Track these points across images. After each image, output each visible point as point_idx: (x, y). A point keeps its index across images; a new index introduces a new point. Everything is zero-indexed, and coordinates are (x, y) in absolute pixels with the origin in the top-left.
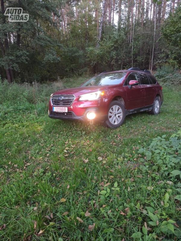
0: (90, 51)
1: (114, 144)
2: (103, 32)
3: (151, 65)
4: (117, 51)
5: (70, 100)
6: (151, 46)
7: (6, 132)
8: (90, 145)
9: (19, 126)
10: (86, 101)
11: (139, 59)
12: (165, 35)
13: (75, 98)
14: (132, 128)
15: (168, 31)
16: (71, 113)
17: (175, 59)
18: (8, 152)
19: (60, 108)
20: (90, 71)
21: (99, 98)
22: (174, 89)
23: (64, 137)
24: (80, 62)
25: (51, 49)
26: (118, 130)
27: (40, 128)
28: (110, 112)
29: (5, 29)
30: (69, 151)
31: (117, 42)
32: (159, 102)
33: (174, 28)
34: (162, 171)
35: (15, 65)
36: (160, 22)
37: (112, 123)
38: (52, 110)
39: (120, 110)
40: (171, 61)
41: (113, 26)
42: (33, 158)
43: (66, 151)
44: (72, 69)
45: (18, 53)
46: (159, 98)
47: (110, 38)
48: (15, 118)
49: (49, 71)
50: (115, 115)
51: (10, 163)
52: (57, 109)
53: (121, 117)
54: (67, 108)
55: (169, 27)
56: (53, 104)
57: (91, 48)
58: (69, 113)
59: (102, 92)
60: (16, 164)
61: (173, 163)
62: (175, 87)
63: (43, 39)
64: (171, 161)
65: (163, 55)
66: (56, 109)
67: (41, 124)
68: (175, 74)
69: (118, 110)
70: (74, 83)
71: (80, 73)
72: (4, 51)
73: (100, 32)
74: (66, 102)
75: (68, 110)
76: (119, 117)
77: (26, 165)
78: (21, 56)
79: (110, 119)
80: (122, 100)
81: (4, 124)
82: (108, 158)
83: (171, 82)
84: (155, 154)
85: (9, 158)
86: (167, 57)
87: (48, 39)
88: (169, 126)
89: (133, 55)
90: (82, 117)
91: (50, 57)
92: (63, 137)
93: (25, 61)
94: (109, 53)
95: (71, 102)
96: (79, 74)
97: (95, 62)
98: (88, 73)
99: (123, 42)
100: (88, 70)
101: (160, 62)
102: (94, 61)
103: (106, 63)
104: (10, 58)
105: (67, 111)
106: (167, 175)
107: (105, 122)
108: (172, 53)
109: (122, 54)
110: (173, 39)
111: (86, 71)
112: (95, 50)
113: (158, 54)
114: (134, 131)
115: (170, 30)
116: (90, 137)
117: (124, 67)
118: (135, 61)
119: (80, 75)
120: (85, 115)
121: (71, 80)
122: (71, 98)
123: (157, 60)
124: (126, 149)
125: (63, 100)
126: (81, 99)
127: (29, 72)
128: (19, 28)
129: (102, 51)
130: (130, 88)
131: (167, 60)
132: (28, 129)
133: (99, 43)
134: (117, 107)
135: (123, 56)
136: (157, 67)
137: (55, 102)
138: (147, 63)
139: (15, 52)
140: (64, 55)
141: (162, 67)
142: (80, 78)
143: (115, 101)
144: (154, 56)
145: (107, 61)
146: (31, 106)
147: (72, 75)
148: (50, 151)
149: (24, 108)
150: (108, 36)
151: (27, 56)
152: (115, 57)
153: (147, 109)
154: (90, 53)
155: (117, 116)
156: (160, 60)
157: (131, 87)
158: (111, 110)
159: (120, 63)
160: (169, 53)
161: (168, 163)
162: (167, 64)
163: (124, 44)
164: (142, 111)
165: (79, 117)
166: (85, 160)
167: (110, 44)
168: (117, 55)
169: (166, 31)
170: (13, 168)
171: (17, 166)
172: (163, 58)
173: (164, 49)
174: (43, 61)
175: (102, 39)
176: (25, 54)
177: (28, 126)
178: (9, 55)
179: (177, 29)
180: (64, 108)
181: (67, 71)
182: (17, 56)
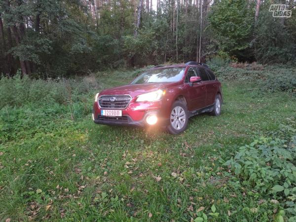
0: (128, 40)
1: (184, 154)
2: (141, 19)
3: (199, 56)
4: (159, 40)
5: (125, 101)
6: (198, 36)
7: (39, 145)
8: (155, 157)
9: (54, 136)
10: (146, 102)
11: (185, 50)
12: (213, 23)
13: (131, 99)
14: (198, 133)
15: (216, 19)
16: (126, 117)
17: (225, 50)
18: (49, 172)
19: (111, 111)
20: (127, 63)
21: (161, 98)
22: (228, 84)
23: (119, 147)
24: (114, 53)
25: (80, 37)
26: (182, 136)
27: (84, 137)
28: (172, 115)
29: (23, 12)
30: (131, 167)
31: (158, 30)
32: (220, 101)
33: (223, 16)
34: (257, 187)
35: (34, 55)
36: (206, 9)
37: (175, 127)
38: (100, 113)
39: (183, 112)
40: (221, 52)
41: (152, 12)
42: (88, 178)
43: (127, 167)
44: (105, 61)
45: (39, 41)
46: (220, 96)
47: (150, 25)
48: (45, 125)
49: (75, 63)
50: (178, 118)
51: (58, 187)
52: (107, 112)
53: (184, 120)
54: (121, 112)
55: (216, 15)
56: (101, 106)
57: (128, 37)
58: (124, 117)
59: (163, 91)
60: (66, 188)
61: (271, 176)
62: (230, 82)
63: (71, 25)
64: (267, 175)
65: (212, 46)
66: (105, 113)
67: (83, 131)
68: (228, 68)
69: (181, 112)
70: (109, 77)
71: (115, 66)
72: (19, 38)
73: (139, 18)
74: (119, 104)
75: (123, 114)
76: (181, 120)
77: (79, 189)
78: (42, 44)
79: (172, 123)
80: (184, 100)
81: (34, 134)
82: (183, 173)
83: (224, 77)
84: (245, 167)
85: (54, 180)
86: (217, 48)
87: (77, 25)
88: (240, 130)
89: (178, 45)
90: (141, 121)
91: (79, 46)
92: (116, 149)
93: (47, 51)
94: (150, 42)
95: (127, 104)
96: (113, 67)
97: (133, 54)
98: (125, 65)
99: (166, 31)
100: (125, 62)
101: (209, 53)
102: (133, 51)
103: (147, 54)
104: (28, 47)
105: (120, 115)
106: (265, 191)
107: (167, 127)
108: (222, 44)
109: (166, 44)
110: (222, 28)
111: (123, 63)
112: (134, 40)
113: (207, 44)
114: (202, 137)
115: (219, 19)
116: (152, 147)
117: (168, 59)
118: (180, 52)
119: (116, 68)
120: (144, 119)
121: (105, 74)
122: (126, 99)
123: (205, 52)
124: (202, 161)
125: (115, 101)
126: (138, 100)
127: (50, 64)
128: (41, 10)
129: (141, 40)
130: (191, 86)
131: (217, 52)
132: (68, 139)
133: (137, 30)
134: (180, 108)
135: (167, 47)
136: (207, 59)
137: (104, 104)
138: (194, 55)
139: (35, 39)
140: (95, 44)
141: (211, 60)
142: (116, 72)
143: (177, 102)
144: (202, 47)
145: (148, 52)
146: (61, 107)
147: (105, 68)
148: (106, 167)
149: (54, 111)
150: (148, 23)
151: (50, 44)
152: (158, 47)
153: (208, 110)
154: (127, 43)
155: (180, 119)
156: (209, 52)
157: (193, 85)
158: (173, 113)
159: (163, 54)
160: (219, 44)
161: (265, 177)
162: (218, 56)
163: (167, 32)
164: (204, 111)
165: (137, 122)
166: (156, 177)
167: (150, 32)
168: (160, 45)
169: (214, 19)
170: (63, 193)
171: (68, 190)
172: (212, 49)
173: (213, 39)
174: (71, 51)
175: (141, 26)
176: (48, 42)
177: (66, 134)
178: (25, 43)
179: (226, 17)
180: (116, 111)
181: (98, 63)
182: (36, 45)
